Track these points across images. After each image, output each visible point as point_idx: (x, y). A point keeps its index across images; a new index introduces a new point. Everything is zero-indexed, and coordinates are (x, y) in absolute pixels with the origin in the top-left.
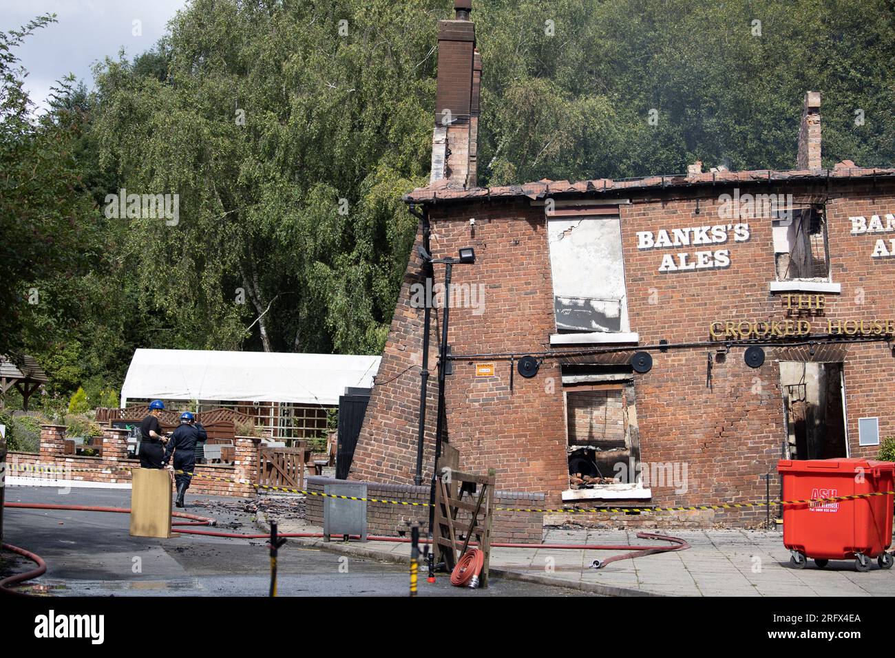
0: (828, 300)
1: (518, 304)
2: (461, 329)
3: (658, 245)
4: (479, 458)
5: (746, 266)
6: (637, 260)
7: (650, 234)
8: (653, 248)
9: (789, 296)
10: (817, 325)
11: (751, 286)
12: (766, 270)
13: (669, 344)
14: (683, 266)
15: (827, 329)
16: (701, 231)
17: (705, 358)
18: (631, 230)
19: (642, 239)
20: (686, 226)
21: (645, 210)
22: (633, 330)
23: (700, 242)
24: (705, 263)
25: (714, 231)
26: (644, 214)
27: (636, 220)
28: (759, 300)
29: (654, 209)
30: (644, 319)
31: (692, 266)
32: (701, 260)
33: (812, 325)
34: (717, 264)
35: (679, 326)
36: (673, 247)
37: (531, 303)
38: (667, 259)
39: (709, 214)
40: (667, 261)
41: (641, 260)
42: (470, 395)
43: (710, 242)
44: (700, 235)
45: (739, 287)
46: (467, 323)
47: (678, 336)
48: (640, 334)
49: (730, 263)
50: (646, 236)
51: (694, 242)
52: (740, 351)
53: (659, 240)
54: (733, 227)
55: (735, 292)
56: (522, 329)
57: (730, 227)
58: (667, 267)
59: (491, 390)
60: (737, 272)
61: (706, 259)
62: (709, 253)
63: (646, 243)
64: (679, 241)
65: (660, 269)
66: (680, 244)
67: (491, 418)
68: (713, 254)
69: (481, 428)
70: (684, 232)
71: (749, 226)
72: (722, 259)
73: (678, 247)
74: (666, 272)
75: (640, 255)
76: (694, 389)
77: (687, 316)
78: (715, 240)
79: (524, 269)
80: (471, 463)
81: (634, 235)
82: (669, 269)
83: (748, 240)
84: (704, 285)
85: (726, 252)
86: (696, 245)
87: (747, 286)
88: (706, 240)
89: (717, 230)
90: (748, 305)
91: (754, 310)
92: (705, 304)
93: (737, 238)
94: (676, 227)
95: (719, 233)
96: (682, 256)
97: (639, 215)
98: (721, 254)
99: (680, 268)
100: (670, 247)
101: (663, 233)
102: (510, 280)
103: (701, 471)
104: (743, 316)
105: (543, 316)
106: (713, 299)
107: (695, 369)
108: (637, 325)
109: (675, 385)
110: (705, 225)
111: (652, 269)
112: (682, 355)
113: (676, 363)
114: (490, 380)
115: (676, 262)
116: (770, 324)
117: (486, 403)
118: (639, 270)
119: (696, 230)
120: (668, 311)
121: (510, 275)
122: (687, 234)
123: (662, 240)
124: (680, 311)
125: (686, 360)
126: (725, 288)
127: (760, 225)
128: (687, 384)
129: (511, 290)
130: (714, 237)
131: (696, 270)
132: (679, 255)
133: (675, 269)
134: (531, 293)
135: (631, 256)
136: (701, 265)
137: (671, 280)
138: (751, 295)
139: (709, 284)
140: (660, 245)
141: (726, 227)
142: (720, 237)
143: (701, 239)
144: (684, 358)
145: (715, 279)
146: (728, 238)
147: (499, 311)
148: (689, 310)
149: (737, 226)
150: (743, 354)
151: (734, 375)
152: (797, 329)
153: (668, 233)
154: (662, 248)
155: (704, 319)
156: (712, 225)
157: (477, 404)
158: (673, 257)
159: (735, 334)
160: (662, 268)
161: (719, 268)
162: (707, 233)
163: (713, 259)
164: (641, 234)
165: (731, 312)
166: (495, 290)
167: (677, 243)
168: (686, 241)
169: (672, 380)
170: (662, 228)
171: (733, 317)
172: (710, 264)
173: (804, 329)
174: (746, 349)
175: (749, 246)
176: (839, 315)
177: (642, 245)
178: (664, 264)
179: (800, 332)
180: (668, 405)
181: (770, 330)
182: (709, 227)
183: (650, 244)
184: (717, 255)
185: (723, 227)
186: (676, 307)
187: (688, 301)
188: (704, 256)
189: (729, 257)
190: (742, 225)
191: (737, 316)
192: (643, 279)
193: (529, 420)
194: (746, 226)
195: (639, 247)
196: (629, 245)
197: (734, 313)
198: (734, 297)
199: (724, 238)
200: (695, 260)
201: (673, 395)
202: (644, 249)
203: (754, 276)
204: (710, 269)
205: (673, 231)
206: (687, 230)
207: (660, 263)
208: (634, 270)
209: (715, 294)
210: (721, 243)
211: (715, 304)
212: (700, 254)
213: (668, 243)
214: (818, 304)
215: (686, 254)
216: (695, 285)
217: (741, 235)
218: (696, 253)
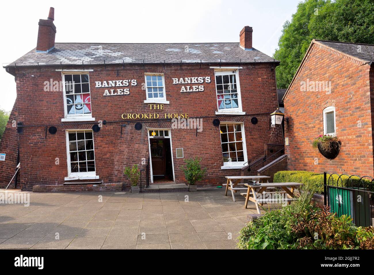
0: (165, 107)
1: (50, 107)
2: (27, 116)
3: (103, 86)
4: (32, 165)
5: (136, 95)
6: (95, 91)
7: (100, 82)
8: (101, 87)
9: (151, 105)
10: (161, 115)
11: (137, 101)
12: (143, 96)
13: (107, 122)
14: (112, 94)
15: (165, 117)
16: (119, 82)
17: (120, 127)
18: (93, 81)
19: (97, 84)
20: (114, 80)
21: (98, 74)
22: (93, 117)
23: (119, 86)
24: (120, 93)
25: (124, 82)
26: (98, 75)
27: (95, 77)
28: (140, 106)
29: (102, 74)
30: (97, 113)
31: (116, 94)
32: (119, 92)
33: (159, 115)
34: (125, 93)
35: (111, 115)
36: (109, 87)
37: (56, 107)
38: (107, 91)
39: (122, 76)
40: (106, 92)
41: (96, 91)
42: (29, 141)
43: (123, 86)
44: (119, 83)
45: (133, 102)
46: (29, 114)
47: (110, 119)
48: (96, 118)
49: (130, 93)
50: (99, 83)
51: (116, 86)
52: (133, 124)
53: (104, 84)
54: (131, 81)
55: (131, 104)
56: (51, 117)
57: (130, 80)
58: (106, 94)
59: (38, 139)
60: (132, 96)
61: (121, 92)
62: (122, 90)
63: (99, 85)
64: (111, 85)
65: (104, 95)
66: (111, 86)
67: (37, 149)
68: (123, 90)
69: (33, 154)
70: (113, 82)
71: (137, 81)
72: (127, 91)
73: (110, 87)
74: (106, 96)
75: (96, 90)
76: (116, 138)
77: (114, 112)
78: (124, 85)
79: (53, 94)
80: (29, 167)
81: (94, 83)
82: (107, 95)
83: (136, 86)
84: (120, 101)
85: (128, 89)
86: (117, 87)
87: (136, 102)
88: (121, 85)
89: (125, 82)
90: (136, 108)
91: (139, 110)
92: (121, 108)
93: (132, 84)
94: (110, 80)
95: (126, 82)
96: (112, 90)
97: (96, 75)
98: (126, 90)
99: (111, 95)
100: (107, 87)
101: (105, 82)
102: (47, 98)
103: (118, 168)
104: (134, 112)
105: (60, 112)
106: (123, 106)
107: (117, 131)
108: (95, 115)
109: (109, 137)
110: (121, 80)
111: (101, 95)
112: (112, 126)
113: (109, 129)
114: (38, 135)
115: (110, 92)
116: (144, 115)
117: (36, 144)
118: (96, 95)
119: (117, 81)
120: (106, 110)
121: (47, 97)
122: (114, 83)
123: (105, 85)
124: (111, 110)
125: (113, 128)
126: (128, 102)
127: (141, 80)
128: (113, 136)
129: (47, 102)
130: (124, 84)
131: (117, 95)
132: (111, 90)
133: (110, 95)
134: (55, 103)
135: (93, 90)
136: (119, 94)
137: (107, 99)
138: (137, 105)
139: (122, 101)
140: (104, 86)
141: (129, 81)
142: (126, 84)
143: (119, 84)
144: (112, 127)
145: (124, 99)
146: (129, 84)
147: (42, 109)
148: (114, 110)
149: (132, 81)
150: (134, 125)
151: (131, 133)
152: (154, 117)
153: (107, 82)
154: (105, 87)
155: (120, 113)
156: (123, 80)
157: (32, 145)
158: (109, 91)
159: (131, 118)
160: (105, 95)
161: (126, 95)
162: (121, 83)
163: (123, 92)
164: (97, 82)
165: (130, 111)
166: (41, 102)
167: (110, 86)
168: (113, 85)
169: (108, 135)
170: (105, 80)
171: (131, 112)
172: (122, 93)
173: (156, 117)
174: (135, 124)
175: (137, 87)
176: (169, 112)
177: (97, 86)
178: (105, 93)
179: (155, 118)
180: (106, 144)
181: (144, 117)
182: (122, 81)
183: (100, 86)
184: (125, 90)
185: (127, 81)
186: (109, 108)
187: (114, 106)
188: (120, 90)
189: (129, 91)
190: (134, 80)
191: (132, 112)
192: (97, 98)
193: (52, 151)
194: (136, 80)
195: (96, 87)
196: (92, 86)
197: (131, 111)
198: (131, 105)
199: (128, 84)
200: (117, 92)
201: (108, 140)
202: (98, 88)
203: (138, 98)
204: (122, 95)
205: (109, 81)
206: (114, 81)
207: (104, 93)
208: (94, 95)
209: (124, 104)
210: (126, 86)
211: (124, 107)
212: (119, 90)
213: (107, 86)
214: (161, 108)
215: (113, 90)
216: (117, 101)
217: (134, 84)
218: (117, 90)
